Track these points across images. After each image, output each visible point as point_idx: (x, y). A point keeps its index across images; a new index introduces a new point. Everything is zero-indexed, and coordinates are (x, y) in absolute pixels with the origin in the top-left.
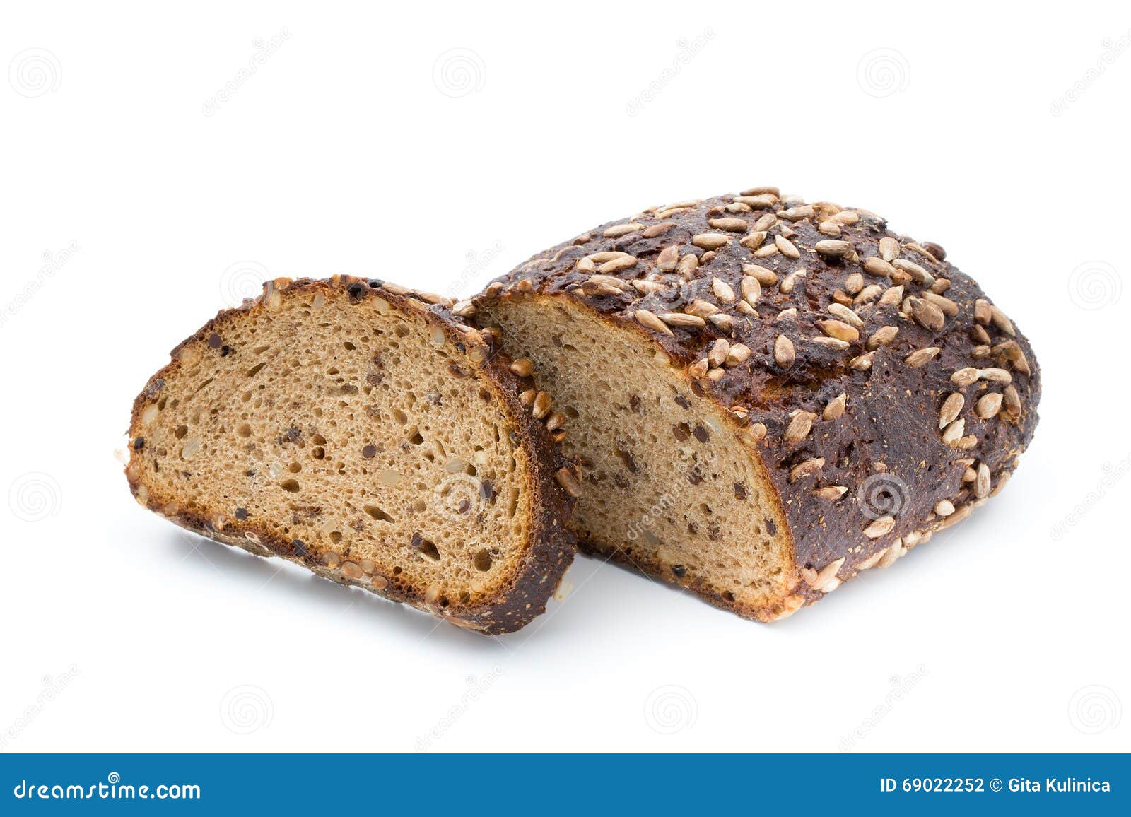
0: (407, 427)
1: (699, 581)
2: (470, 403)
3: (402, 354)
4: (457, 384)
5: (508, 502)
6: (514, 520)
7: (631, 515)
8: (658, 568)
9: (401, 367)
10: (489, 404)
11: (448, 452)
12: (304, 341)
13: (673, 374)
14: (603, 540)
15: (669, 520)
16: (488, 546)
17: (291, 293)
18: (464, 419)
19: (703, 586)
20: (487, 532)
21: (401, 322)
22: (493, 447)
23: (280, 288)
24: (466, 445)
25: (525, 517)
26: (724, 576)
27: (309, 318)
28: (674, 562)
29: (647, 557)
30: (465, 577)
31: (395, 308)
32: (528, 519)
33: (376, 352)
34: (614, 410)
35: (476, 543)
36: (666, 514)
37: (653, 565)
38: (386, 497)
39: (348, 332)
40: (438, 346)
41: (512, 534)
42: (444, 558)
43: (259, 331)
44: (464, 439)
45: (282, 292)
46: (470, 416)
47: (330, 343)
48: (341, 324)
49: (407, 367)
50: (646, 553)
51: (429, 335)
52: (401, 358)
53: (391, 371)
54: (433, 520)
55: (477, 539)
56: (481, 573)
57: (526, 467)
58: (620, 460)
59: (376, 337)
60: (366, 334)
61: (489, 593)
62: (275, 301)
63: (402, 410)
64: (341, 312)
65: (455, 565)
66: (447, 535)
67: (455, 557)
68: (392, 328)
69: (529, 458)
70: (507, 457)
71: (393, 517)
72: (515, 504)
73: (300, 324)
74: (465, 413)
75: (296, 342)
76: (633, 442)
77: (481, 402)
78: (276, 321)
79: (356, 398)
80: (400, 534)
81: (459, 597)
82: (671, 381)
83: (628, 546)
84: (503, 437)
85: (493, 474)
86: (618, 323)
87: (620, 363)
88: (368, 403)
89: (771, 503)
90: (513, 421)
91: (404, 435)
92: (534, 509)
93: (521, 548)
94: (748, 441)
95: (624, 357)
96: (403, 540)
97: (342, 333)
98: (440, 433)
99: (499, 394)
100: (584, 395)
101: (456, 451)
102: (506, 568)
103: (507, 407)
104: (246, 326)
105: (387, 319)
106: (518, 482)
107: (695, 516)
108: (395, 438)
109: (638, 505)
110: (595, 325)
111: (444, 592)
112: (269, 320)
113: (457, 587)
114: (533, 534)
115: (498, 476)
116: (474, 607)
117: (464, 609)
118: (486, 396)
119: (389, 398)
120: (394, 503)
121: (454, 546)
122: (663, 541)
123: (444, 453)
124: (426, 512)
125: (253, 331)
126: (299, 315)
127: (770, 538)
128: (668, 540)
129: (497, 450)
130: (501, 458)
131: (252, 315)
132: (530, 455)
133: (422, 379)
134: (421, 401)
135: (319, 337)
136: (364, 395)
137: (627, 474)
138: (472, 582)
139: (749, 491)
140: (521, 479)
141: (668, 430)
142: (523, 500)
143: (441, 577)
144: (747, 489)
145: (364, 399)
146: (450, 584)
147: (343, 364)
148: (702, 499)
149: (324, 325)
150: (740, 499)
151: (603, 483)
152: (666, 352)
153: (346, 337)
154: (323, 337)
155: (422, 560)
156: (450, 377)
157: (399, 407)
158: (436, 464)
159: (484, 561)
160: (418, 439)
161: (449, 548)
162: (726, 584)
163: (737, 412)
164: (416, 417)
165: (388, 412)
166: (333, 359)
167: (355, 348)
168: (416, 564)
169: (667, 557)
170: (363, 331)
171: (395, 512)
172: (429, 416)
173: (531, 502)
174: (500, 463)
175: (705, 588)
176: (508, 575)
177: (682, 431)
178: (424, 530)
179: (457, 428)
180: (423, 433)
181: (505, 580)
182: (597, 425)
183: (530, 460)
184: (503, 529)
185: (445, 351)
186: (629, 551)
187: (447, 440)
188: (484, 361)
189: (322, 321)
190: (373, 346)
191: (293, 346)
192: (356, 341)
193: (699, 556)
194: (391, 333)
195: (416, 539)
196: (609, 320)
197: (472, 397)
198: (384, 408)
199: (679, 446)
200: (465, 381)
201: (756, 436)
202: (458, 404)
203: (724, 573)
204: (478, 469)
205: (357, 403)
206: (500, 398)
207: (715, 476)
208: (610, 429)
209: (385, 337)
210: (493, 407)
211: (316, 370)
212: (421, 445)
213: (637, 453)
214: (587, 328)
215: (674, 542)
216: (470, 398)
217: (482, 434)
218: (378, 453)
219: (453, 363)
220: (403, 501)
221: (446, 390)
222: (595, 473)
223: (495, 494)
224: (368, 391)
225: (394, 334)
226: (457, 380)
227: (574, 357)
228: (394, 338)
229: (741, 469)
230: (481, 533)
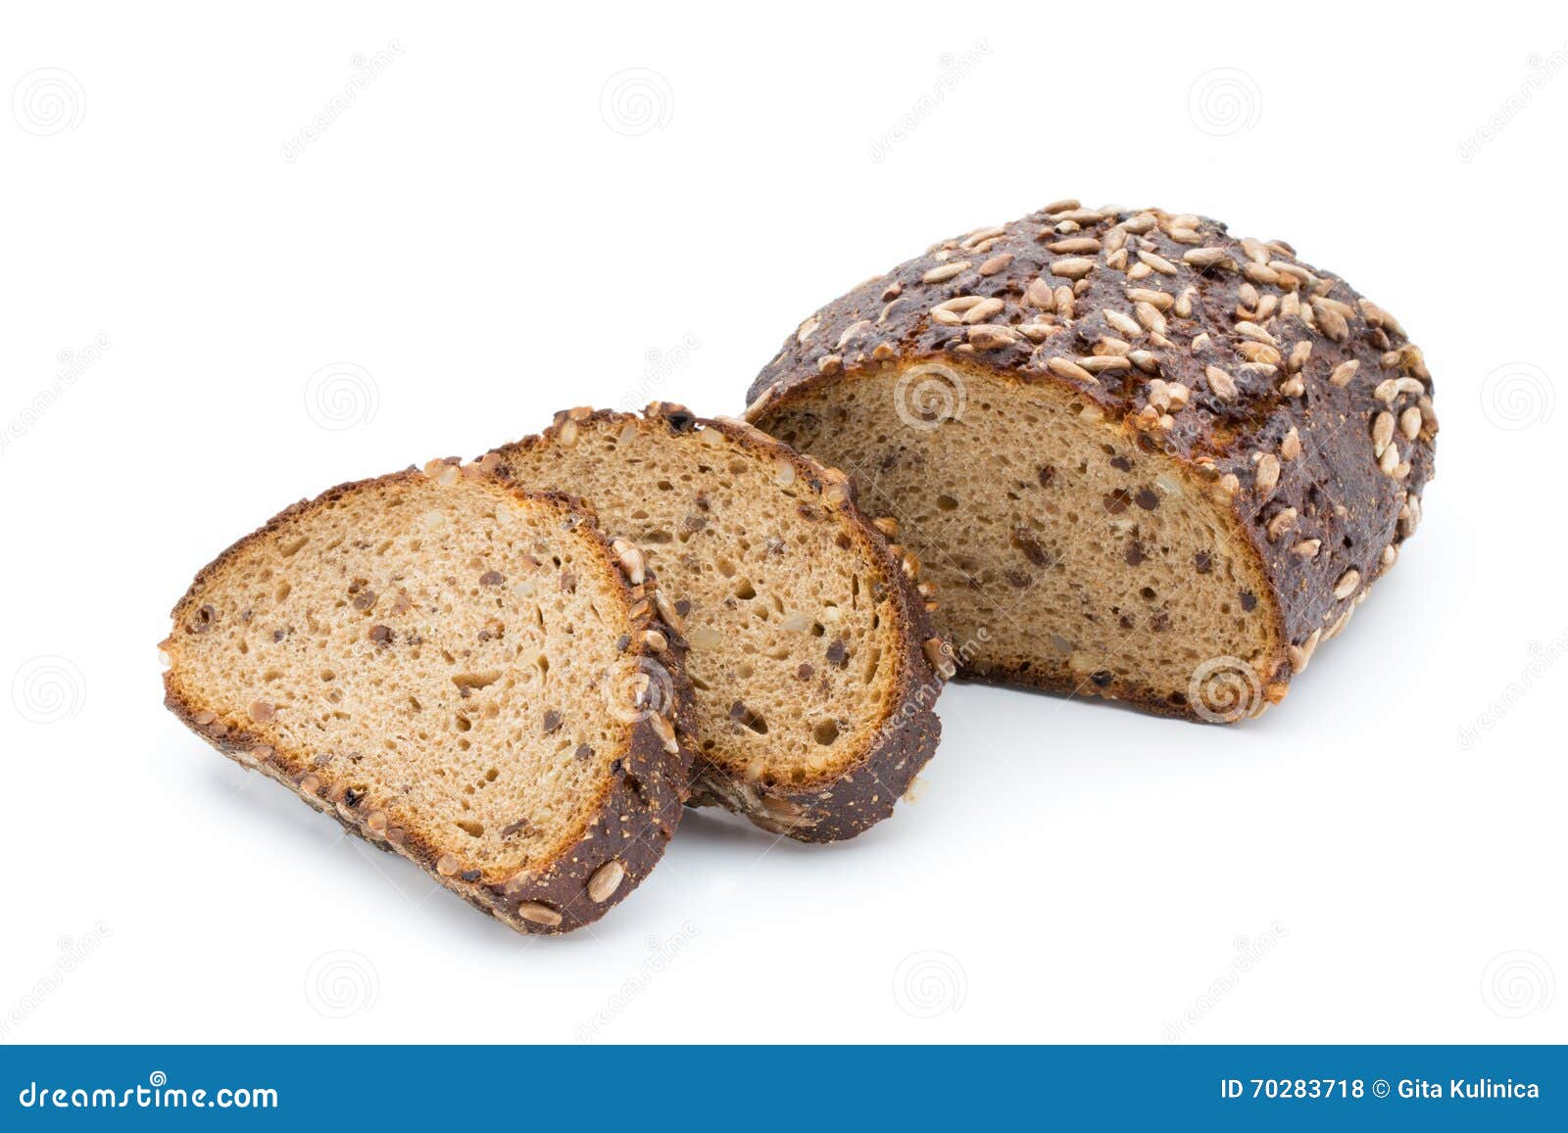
0: (734, 579)
1: (1131, 687)
2: (822, 551)
3: (736, 494)
4: (806, 528)
5: (865, 666)
6: (871, 685)
7: (1030, 620)
8: (1069, 680)
9: (733, 510)
10: (849, 551)
11: (787, 609)
12: (603, 480)
13: (1109, 430)
14: (986, 659)
15: (1089, 617)
16: (834, 716)
17: (592, 424)
18: (813, 570)
19: (1139, 692)
20: (834, 700)
21: (737, 458)
22: (850, 601)
23: (577, 419)
24: (812, 600)
25: (886, 682)
26: (1171, 675)
27: (613, 453)
28: (1095, 669)
29: (1054, 669)
30: (800, 752)
31: (731, 440)
32: (890, 685)
33: (701, 492)
34: (1013, 491)
35: (820, 712)
36: (1086, 610)
37: (1062, 678)
38: (699, 661)
39: (665, 469)
40: (785, 484)
41: (867, 701)
42: (773, 731)
43: (544, 469)
44: (810, 593)
45: (579, 423)
46: (820, 566)
47: (639, 482)
48: (656, 460)
49: (741, 509)
50: (1051, 665)
51: (774, 472)
52: (733, 499)
53: (718, 514)
54: (762, 687)
55: (820, 708)
56: (821, 748)
57: (893, 623)
58: (1019, 552)
59: (702, 476)
60: (688, 472)
61: (832, 769)
62: (569, 433)
63: (729, 559)
64: (657, 446)
65: (788, 737)
66: (779, 704)
67: (788, 729)
68: (726, 464)
69: (897, 614)
70: (868, 613)
71: (709, 684)
72: (873, 669)
73: (600, 461)
74: (814, 562)
75: (593, 482)
76: (1040, 526)
77: (837, 550)
78: (567, 457)
79: (669, 546)
80: (714, 704)
81: (790, 775)
82: (1105, 440)
83: (1025, 660)
84: (863, 589)
85: (847, 634)
86: (1027, 379)
87: (1027, 429)
88: (684, 552)
89: (1251, 571)
90: (880, 570)
91: (729, 589)
92: (899, 673)
93: (879, 718)
94: (1219, 498)
95: (1032, 420)
96: (720, 709)
97: (657, 471)
98: (779, 586)
99: (864, 539)
100: (968, 478)
101: (799, 606)
102: (858, 740)
103: (873, 555)
104: (526, 463)
105: (719, 453)
106: (880, 642)
107: (1131, 605)
108: (718, 592)
109: (1044, 606)
110: (989, 386)
111: (769, 769)
112: (559, 456)
113: (788, 763)
114: (897, 701)
115: (854, 635)
116: (811, 786)
117: (796, 788)
118: (844, 542)
119: (713, 546)
120: (709, 668)
121: (787, 717)
122: (1080, 645)
123: (781, 610)
124: (752, 679)
125: (535, 469)
126: (600, 450)
127: (1246, 615)
128: (1087, 642)
129: (854, 605)
130: (860, 614)
131: (537, 450)
132: (898, 609)
133: (760, 523)
134: (756, 549)
135: (624, 476)
136: (680, 543)
137: (1030, 569)
138: (808, 757)
139: (1218, 560)
140: (885, 637)
141: (1097, 503)
142: (885, 663)
143: (767, 751)
144: (1214, 559)
145: (680, 547)
146: (779, 759)
147: (654, 507)
148: (1144, 582)
149: (632, 462)
150: (1203, 573)
151: (990, 586)
152: (1100, 405)
153: (663, 475)
154: (630, 476)
155: (743, 733)
156: (798, 522)
157: (725, 556)
158: (770, 622)
159: (827, 734)
160: (748, 594)
161: (781, 718)
162: (1174, 683)
163: (1205, 464)
164: (747, 568)
165: (711, 561)
166: (640, 501)
167: (672, 488)
168: (735, 737)
169: (1083, 664)
170: (685, 468)
171: (710, 678)
172: (767, 566)
173: (897, 665)
174: (858, 620)
175: (1141, 694)
176: (859, 748)
177: (1118, 500)
178: (748, 698)
179: (803, 579)
180: (756, 587)
181: (855, 753)
182: (985, 513)
183: (899, 616)
184: (855, 696)
185: (795, 490)
186: (1026, 666)
187: (788, 594)
188: (846, 501)
189: (631, 456)
190: (697, 485)
191: (589, 485)
192: (675, 479)
193: (1134, 655)
194: (723, 471)
195: (738, 708)
196: (1013, 377)
197: (826, 542)
198: (706, 557)
199: (1111, 520)
200: (818, 525)
201: (1231, 490)
202: (807, 552)
203: (1171, 670)
204: (828, 629)
205: (669, 552)
206: (864, 543)
207: (1165, 550)
208: (1006, 514)
209: (713, 475)
210: (853, 556)
211: (617, 513)
212: (752, 601)
213: (1047, 539)
214: (978, 392)
215: (1097, 644)
216: (823, 545)
217: (836, 586)
218: (692, 610)
219: (804, 503)
220: (722, 667)
221: (791, 535)
222: (978, 575)
223: (847, 656)
224: (684, 539)
225: (727, 471)
226: (808, 524)
227: (954, 432)
228: (727, 476)
229: (1206, 534)
230: (826, 701)
